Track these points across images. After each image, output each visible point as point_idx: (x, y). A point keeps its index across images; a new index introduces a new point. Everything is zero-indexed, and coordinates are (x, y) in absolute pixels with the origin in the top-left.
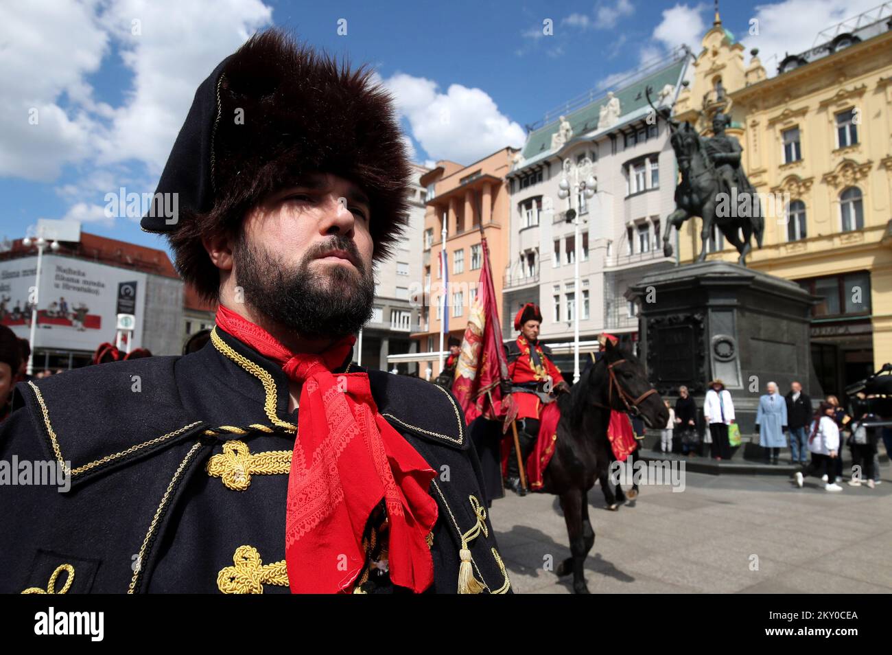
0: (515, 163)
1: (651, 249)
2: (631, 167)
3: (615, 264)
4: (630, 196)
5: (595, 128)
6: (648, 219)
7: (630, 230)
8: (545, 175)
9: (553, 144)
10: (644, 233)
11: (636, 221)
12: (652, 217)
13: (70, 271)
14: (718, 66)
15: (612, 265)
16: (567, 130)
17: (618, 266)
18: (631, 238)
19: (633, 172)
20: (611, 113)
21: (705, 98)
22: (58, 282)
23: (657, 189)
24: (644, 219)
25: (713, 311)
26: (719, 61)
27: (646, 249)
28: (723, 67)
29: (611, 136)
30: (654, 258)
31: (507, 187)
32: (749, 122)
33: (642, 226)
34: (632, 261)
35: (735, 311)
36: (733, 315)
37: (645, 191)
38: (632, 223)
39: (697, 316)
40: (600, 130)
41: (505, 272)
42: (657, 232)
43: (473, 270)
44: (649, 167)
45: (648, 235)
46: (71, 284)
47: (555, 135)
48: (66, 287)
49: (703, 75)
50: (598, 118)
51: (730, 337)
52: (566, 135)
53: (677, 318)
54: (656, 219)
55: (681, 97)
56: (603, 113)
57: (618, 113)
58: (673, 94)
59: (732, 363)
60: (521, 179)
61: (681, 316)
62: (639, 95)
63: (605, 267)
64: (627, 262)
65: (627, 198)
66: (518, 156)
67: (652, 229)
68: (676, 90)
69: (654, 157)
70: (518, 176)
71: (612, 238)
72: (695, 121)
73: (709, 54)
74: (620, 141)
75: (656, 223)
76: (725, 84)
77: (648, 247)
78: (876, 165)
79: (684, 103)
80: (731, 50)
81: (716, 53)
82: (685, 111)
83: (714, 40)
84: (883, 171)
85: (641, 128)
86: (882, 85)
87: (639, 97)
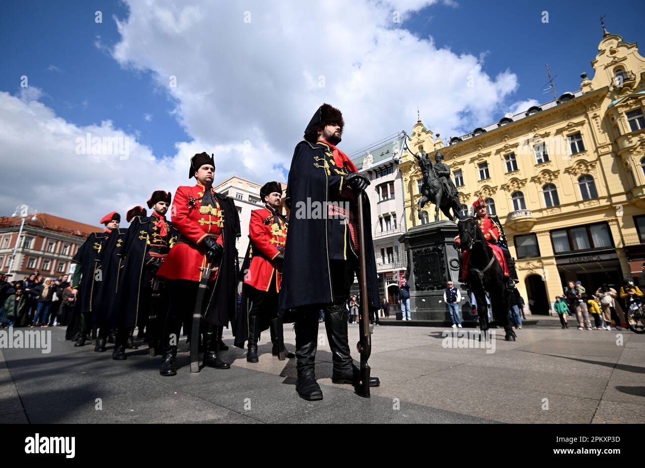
2: (380, 189)
4: (381, 202)
5: (361, 168)
6: (390, 214)
7: (381, 219)
10: (388, 221)
11: (383, 215)
14: (421, 140)
17: (376, 237)
18: (381, 223)
19: (381, 191)
20: (369, 161)
23: (394, 198)
24: (388, 213)
27: (389, 229)
28: (424, 141)
29: (370, 172)
30: (394, 233)
33: (387, 218)
37: (387, 200)
40: (364, 169)
42: (395, 220)
44: (389, 188)
45: (390, 222)
50: (362, 163)
54: (393, 213)
55: (403, 154)
56: (364, 161)
57: (372, 161)
58: (400, 153)
64: (380, 235)
65: (378, 203)
67: (392, 219)
69: (391, 183)
72: (411, 166)
73: (416, 135)
74: (374, 175)
75: (394, 215)
76: (425, 149)
77: (391, 228)
78: (499, 188)
79: (405, 158)
80: (426, 134)
81: (419, 135)
82: (406, 161)
83: (418, 129)
84: (503, 190)
85: (385, 169)
86: (498, 152)
87: (382, 154)
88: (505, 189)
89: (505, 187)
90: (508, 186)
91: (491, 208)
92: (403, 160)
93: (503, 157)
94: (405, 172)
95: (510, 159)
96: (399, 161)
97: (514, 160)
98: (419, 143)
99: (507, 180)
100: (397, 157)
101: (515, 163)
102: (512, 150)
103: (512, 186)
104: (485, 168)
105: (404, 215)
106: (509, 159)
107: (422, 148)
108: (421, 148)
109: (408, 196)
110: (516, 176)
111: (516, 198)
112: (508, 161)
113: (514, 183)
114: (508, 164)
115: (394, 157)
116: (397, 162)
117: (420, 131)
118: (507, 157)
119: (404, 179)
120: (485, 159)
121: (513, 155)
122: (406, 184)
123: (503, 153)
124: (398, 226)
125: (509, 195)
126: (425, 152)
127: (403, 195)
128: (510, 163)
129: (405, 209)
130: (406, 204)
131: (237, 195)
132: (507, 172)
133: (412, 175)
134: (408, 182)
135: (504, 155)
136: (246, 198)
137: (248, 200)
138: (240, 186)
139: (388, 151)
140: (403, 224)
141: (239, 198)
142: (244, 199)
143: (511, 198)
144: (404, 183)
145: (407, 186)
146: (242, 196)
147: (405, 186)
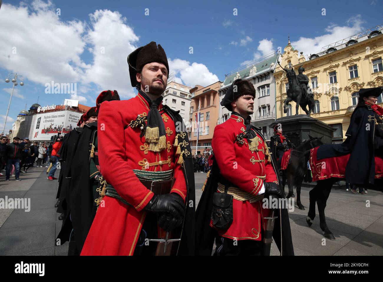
1: (267, 115)
2: (260, 88)
5: (248, 76)
7: (260, 109)
10: (265, 110)
11: (262, 106)
12: (267, 104)
13: (74, 116)
16: (239, 76)
17: (256, 120)
18: (260, 111)
19: (261, 90)
20: (254, 71)
22: (70, 119)
23: (269, 95)
24: (265, 105)
26: (290, 55)
27: (265, 115)
28: (291, 57)
29: (254, 78)
30: (268, 118)
31: (219, 94)
33: (264, 107)
34: (261, 118)
37: (265, 96)
38: (260, 106)
40: (250, 77)
42: (269, 109)
43: (207, 120)
44: (266, 88)
45: (266, 110)
46: (74, 120)
47: (235, 78)
48: (72, 121)
49: (284, 60)
54: (268, 105)
55: (277, 66)
56: (251, 71)
57: (256, 71)
58: (275, 66)
64: (259, 119)
65: (259, 98)
66: (222, 84)
67: (267, 108)
68: (275, 64)
69: (268, 85)
72: (282, 74)
73: (287, 53)
74: (257, 80)
75: (269, 106)
76: (292, 63)
77: (266, 114)
78: (343, 89)
79: (278, 69)
80: (294, 52)
81: (289, 53)
82: (278, 71)
83: (288, 49)
84: (346, 91)
85: (264, 76)
86: (345, 64)
87: (263, 66)
88: (347, 90)
89: (347, 89)
90: (350, 88)
91: (336, 103)
92: (277, 70)
93: (348, 68)
94: (278, 78)
95: (353, 69)
96: (274, 71)
97: (356, 70)
98: (288, 58)
99: (349, 84)
100: (273, 68)
101: (356, 72)
102: (355, 63)
103: (353, 88)
104: (334, 75)
105: (275, 106)
106: (352, 69)
107: (290, 62)
108: (289, 62)
109: (278, 94)
110: (356, 81)
111: (355, 96)
112: (351, 71)
113: (355, 86)
115: (271, 68)
116: (272, 71)
117: (289, 50)
118: (351, 68)
119: (276, 83)
120: (334, 69)
121: (356, 66)
122: (278, 86)
123: (348, 65)
124: (271, 113)
125: (350, 94)
126: (292, 65)
127: (276, 93)
128: (353, 72)
129: (276, 102)
130: (277, 99)
131: (173, 92)
132: (350, 78)
133: (282, 80)
134: (279, 85)
135: (349, 66)
136: (178, 94)
137: (180, 96)
138: (175, 87)
139: (267, 64)
140: (274, 112)
141: (174, 94)
142: (177, 95)
143: (351, 96)
144: (277, 85)
145: (279, 87)
146: (176, 93)
147: (277, 87)
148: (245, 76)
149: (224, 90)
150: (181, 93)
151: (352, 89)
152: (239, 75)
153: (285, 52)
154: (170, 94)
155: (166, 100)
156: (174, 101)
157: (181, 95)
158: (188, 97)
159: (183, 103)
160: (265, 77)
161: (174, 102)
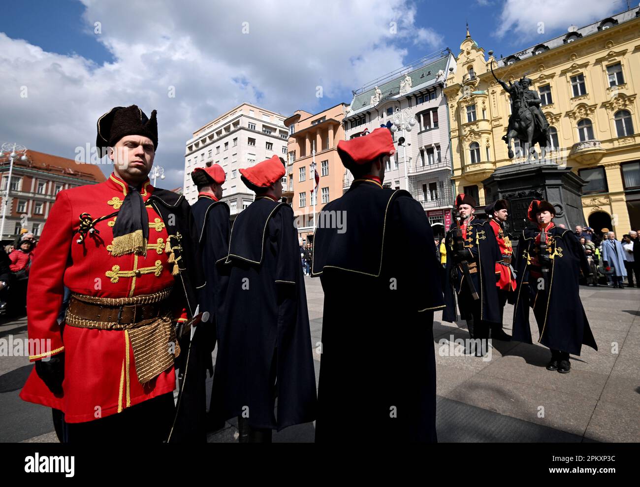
0: (348, 112)
2: (421, 116)
3: (415, 171)
4: (421, 132)
5: (398, 93)
6: (433, 145)
7: (422, 152)
8: (367, 119)
9: (372, 102)
10: (431, 153)
11: (425, 146)
12: (435, 144)
14: (470, 60)
15: (413, 172)
16: (380, 94)
18: (423, 155)
19: (422, 119)
20: (407, 85)
21: (464, 77)
23: (438, 128)
24: (431, 145)
25: (548, 188)
26: (471, 57)
27: (432, 163)
28: (474, 60)
29: (408, 98)
30: (438, 168)
31: (343, 126)
32: (490, 91)
33: (430, 150)
34: (425, 169)
35: (561, 187)
36: (560, 190)
37: (430, 129)
38: (423, 148)
39: (539, 191)
40: (401, 94)
41: (344, 177)
42: (439, 153)
43: (323, 176)
44: (432, 116)
45: (433, 155)
47: (372, 97)
49: (462, 65)
50: (399, 87)
51: (559, 203)
52: (379, 97)
53: (524, 193)
54: (437, 145)
55: (449, 76)
56: (402, 85)
57: (411, 85)
58: (445, 75)
59: (563, 218)
60: (352, 122)
61: (527, 192)
62: (423, 75)
63: (409, 173)
64: (423, 170)
65: (419, 134)
66: (349, 108)
67: (435, 151)
68: (445, 72)
69: (435, 110)
70: (350, 120)
71: (411, 157)
72: (458, 90)
73: (465, 53)
74: (414, 101)
75: (438, 147)
76: (475, 70)
77: (434, 162)
78: (563, 115)
79: (451, 80)
80: (477, 52)
81: (468, 53)
82: (452, 84)
83: (467, 45)
84: (567, 118)
85: (426, 94)
86: (564, 73)
87: (423, 76)
88: (570, 117)
89: (570, 114)
90: (574, 113)
91: (553, 138)
92: (449, 84)
93: (569, 79)
94: (451, 97)
95: (578, 81)
96: (443, 84)
97: (582, 82)
98: (468, 62)
99: (573, 106)
100: (441, 79)
101: (583, 86)
102: (581, 70)
103: (579, 113)
104: (547, 92)
105: (450, 147)
106: (576, 81)
107: (472, 68)
108: (470, 68)
109: (454, 125)
110: (584, 101)
111: (583, 126)
112: (574, 83)
113: (581, 110)
114: (575, 87)
115: (437, 79)
116: (441, 85)
117: (470, 48)
118: (573, 79)
119: (450, 105)
120: (548, 81)
121: (581, 77)
122: (452, 112)
123: (569, 74)
124: (443, 160)
125: (575, 123)
126: (475, 73)
127: (449, 124)
128: (577, 85)
129: (450, 140)
130: (452, 134)
131: (249, 125)
132: (573, 97)
133: (461, 100)
134: (454, 109)
135: (570, 77)
136: (259, 128)
137: (262, 131)
138: (252, 114)
139: (429, 72)
140: (448, 157)
141: (251, 128)
142: (257, 129)
143: (577, 126)
144: (450, 110)
145: (454, 113)
146: (254, 126)
147: (451, 114)
148: (391, 95)
149: (353, 120)
150: (264, 126)
151: (577, 114)
152: (380, 92)
153: (462, 51)
154: (243, 128)
155: (235, 139)
156: (252, 141)
157: (264, 129)
158: (277, 134)
159: (269, 145)
160: (428, 94)
161: (251, 144)
